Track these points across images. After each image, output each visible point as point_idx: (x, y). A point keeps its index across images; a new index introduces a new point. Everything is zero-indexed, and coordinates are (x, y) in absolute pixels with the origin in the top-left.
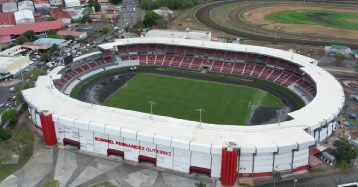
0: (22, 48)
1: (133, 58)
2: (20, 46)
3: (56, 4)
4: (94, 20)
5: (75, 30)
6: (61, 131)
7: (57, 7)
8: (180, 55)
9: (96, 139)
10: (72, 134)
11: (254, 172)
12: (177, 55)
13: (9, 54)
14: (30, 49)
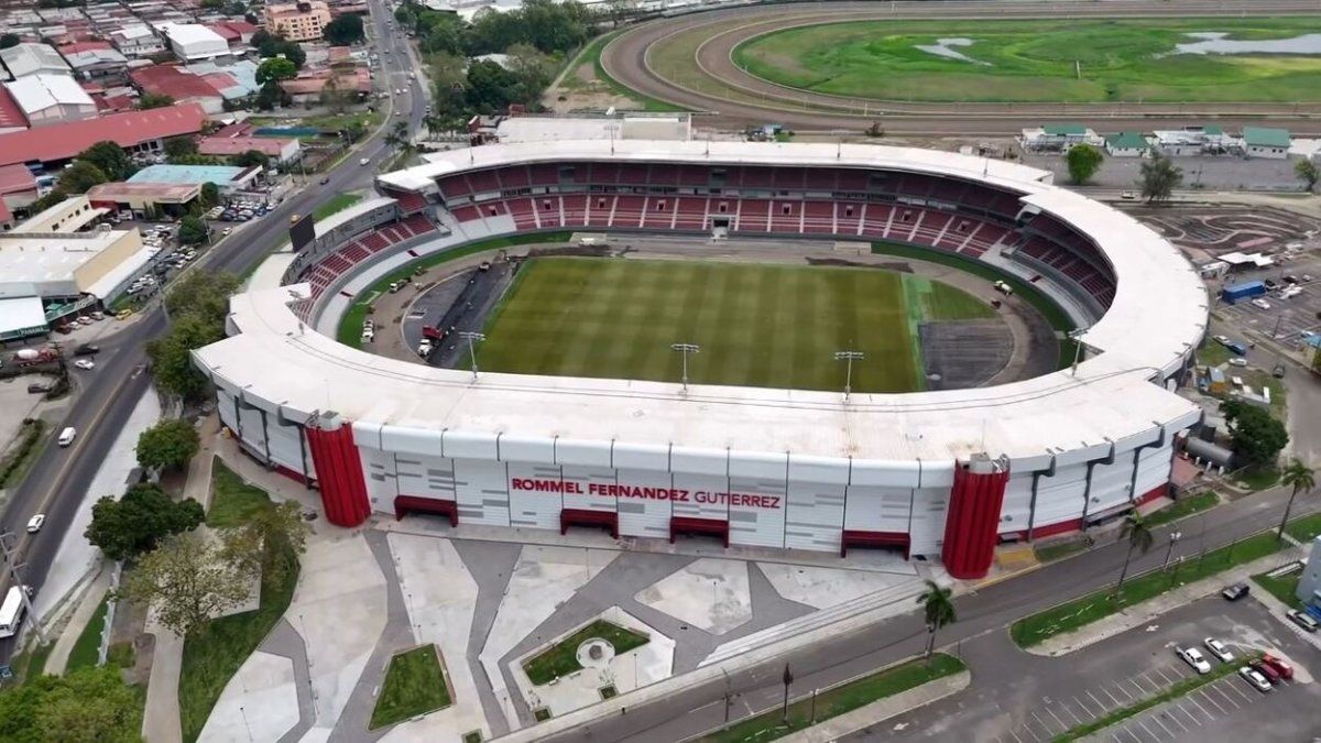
0: (95, 204)
1: (491, 210)
2: (84, 199)
3: (142, 51)
4: (302, 99)
5: (251, 135)
6: (381, 472)
7: (149, 61)
8: (635, 191)
9: (518, 484)
10: (426, 477)
11: (1035, 525)
12: (624, 191)
13: (56, 227)
14: (126, 206)
